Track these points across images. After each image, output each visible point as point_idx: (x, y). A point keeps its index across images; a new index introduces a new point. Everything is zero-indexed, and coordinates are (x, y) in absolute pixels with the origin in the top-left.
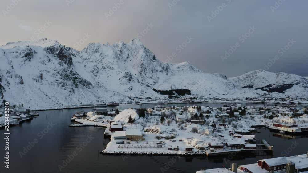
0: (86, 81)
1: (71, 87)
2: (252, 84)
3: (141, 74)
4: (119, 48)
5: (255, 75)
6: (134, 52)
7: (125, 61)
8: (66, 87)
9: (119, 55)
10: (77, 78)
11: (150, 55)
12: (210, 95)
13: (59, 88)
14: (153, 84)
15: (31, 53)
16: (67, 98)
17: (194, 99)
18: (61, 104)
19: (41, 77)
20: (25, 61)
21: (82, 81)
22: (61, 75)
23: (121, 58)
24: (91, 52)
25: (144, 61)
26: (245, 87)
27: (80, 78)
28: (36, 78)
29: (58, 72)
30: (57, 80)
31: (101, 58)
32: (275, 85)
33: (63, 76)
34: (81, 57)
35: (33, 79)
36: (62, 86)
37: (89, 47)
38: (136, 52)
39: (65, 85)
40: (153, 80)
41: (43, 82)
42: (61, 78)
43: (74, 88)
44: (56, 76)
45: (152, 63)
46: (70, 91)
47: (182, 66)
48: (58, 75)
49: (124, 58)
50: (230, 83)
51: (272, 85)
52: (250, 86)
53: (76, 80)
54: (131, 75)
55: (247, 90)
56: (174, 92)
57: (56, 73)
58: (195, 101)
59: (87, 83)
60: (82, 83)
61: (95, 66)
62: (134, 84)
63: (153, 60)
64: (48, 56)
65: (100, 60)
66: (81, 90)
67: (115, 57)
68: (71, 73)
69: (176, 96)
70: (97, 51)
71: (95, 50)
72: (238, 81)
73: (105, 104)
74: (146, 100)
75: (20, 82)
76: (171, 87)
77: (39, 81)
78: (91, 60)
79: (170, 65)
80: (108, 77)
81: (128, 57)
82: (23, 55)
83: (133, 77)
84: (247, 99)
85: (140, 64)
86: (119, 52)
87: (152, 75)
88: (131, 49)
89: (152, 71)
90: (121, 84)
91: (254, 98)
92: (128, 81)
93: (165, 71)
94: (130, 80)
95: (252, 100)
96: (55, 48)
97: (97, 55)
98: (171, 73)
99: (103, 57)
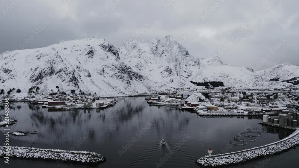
0: (138, 74)
1: (127, 79)
2: (278, 77)
3: (176, 67)
4: (155, 44)
5: (281, 68)
6: (169, 48)
7: (161, 56)
8: (123, 79)
9: (155, 51)
10: (130, 72)
11: (183, 51)
12: (241, 86)
13: (118, 80)
14: (187, 77)
15: (92, 51)
16: (126, 88)
17: (229, 90)
18: (123, 93)
19: (103, 71)
20: (89, 58)
21: (135, 74)
22: (118, 69)
23: (156, 54)
24: (130, 48)
25: (178, 56)
26: (271, 80)
27: (133, 71)
28: (100, 72)
29: (116, 67)
30: (116, 74)
31: (139, 54)
33: (120, 70)
34: (122, 53)
35: (97, 72)
36: (120, 78)
37: (128, 44)
38: (170, 48)
39: (123, 77)
40: (186, 73)
41: (106, 75)
42: (119, 72)
43: (130, 80)
44: (115, 70)
45: (185, 58)
46: (127, 83)
47: (212, 60)
48: (116, 69)
49: (159, 53)
50: (258, 76)
51: (297, 78)
52: (276, 79)
53: (130, 73)
54: (171, 69)
55: (274, 82)
56: (209, 84)
57: (115, 68)
58: (230, 91)
59: (139, 75)
60: (135, 76)
61: (138, 61)
62: (174, 77)
63: (187, 55)
64: (106, 54)
65: (138, 56)
66: (134, 81)
67: (151, 52)
68: (125, 67)
69: (211, 87)
70: (135, 47)
71: (133, 47)
72: (265, 75)
73: (156, 93)
74: (187, 90)
75: (88, 75)
76: (204, 80)
77: (102, 74)
78: (130, 55)
79: (200, 60)
80: (151, 71)
81: (163, 53)
82: (86, 52)
83: (173, 71)
84: (275, 89)
85: (175, 59)
86: (154, 48)
87: (186, 69)
88: (166, 45)
89: (186, 65)
90: (163, 77)
91: (281, 89)
92: (169, 74)
93: (197, 65)
94: (170, 73)
95: (280, 91)
96: (104, 46)
97: (135, 51)
98: (203, 67)
99: (141, 53)
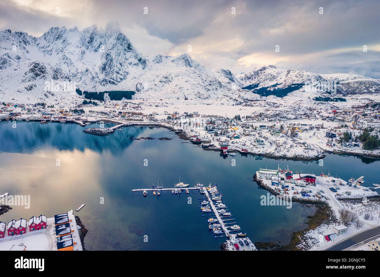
4: (89, 33)
9: (89, 43)
11: (125, 44)
23: (90, 48)
24: (52, 38)
25: (111, 51)
31: (63, 47)
32: (282, 85)
34: (38, 44)
37: (50, 33)
40: (119, 76)
47: (177, 59)
49: (95, 47)
51: (279, 85)
52: (255, 85)
63: (128, 50)
65: (61, 49)
70: (59, 37)
71: (57, 36)
86: (88, 40)
87: (120, 70)
89: (121, 64)
93: (142, 64)
97: (59, 42)
98: (149, 67)
99: (65, 46)
